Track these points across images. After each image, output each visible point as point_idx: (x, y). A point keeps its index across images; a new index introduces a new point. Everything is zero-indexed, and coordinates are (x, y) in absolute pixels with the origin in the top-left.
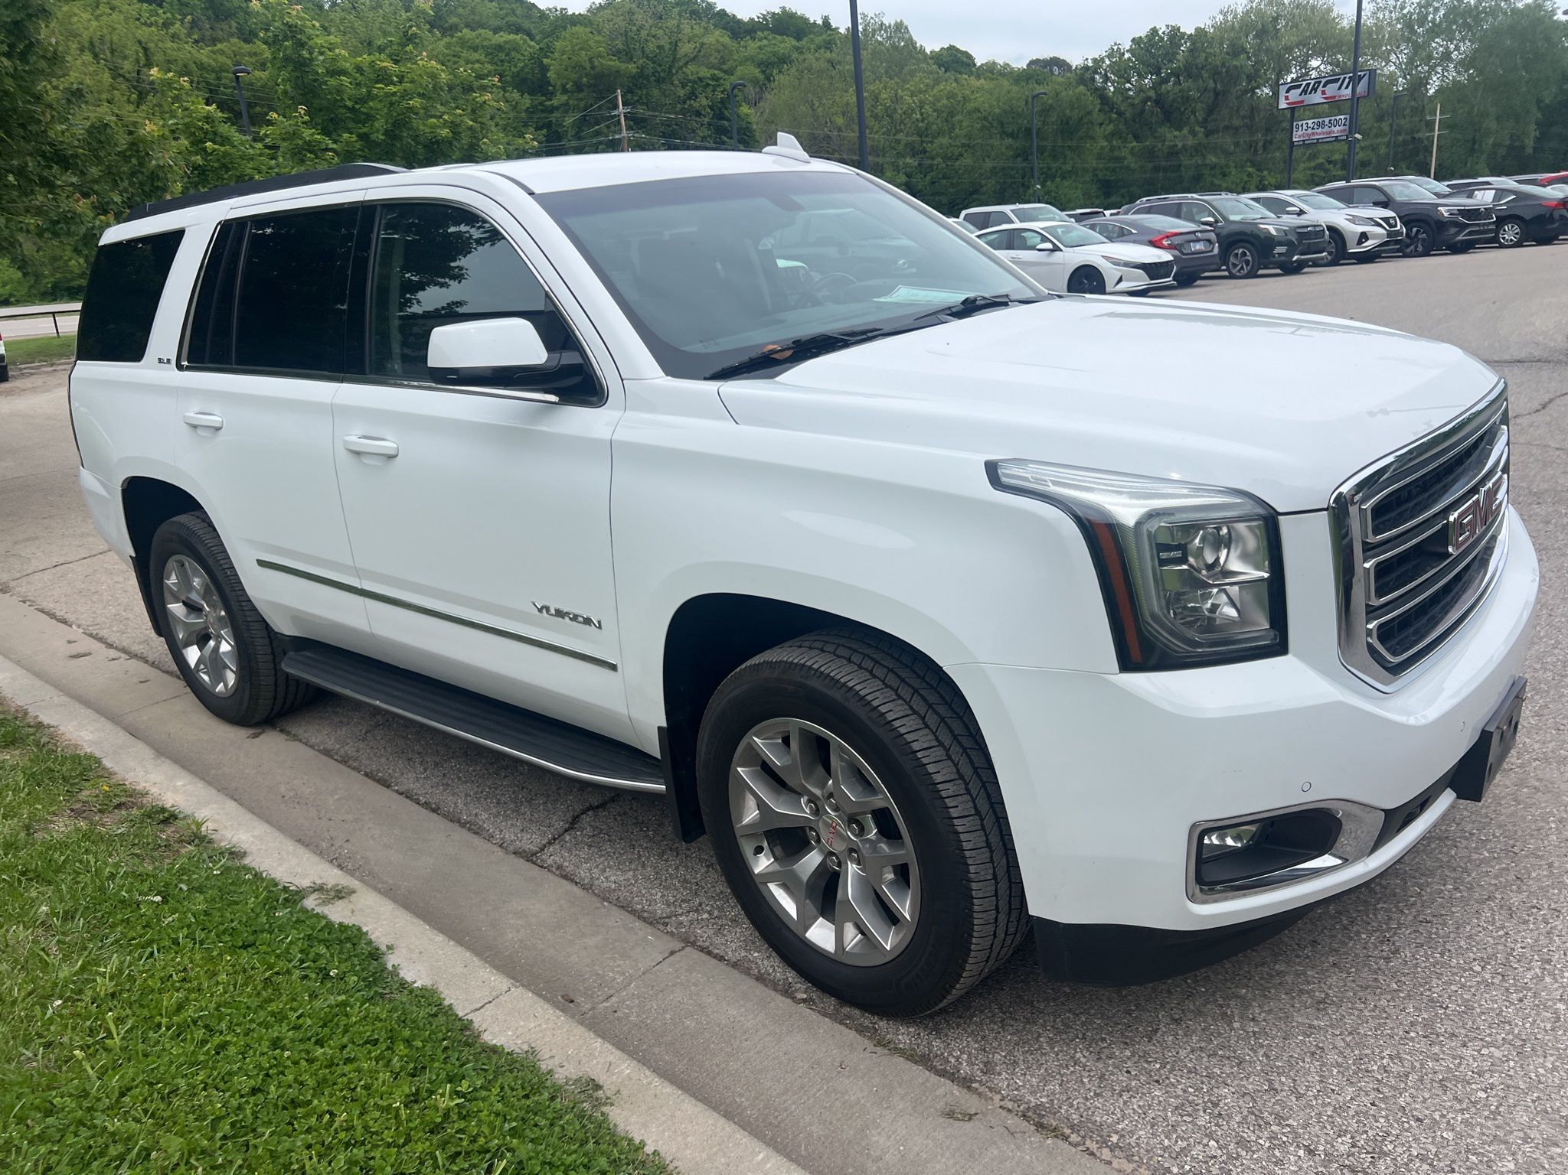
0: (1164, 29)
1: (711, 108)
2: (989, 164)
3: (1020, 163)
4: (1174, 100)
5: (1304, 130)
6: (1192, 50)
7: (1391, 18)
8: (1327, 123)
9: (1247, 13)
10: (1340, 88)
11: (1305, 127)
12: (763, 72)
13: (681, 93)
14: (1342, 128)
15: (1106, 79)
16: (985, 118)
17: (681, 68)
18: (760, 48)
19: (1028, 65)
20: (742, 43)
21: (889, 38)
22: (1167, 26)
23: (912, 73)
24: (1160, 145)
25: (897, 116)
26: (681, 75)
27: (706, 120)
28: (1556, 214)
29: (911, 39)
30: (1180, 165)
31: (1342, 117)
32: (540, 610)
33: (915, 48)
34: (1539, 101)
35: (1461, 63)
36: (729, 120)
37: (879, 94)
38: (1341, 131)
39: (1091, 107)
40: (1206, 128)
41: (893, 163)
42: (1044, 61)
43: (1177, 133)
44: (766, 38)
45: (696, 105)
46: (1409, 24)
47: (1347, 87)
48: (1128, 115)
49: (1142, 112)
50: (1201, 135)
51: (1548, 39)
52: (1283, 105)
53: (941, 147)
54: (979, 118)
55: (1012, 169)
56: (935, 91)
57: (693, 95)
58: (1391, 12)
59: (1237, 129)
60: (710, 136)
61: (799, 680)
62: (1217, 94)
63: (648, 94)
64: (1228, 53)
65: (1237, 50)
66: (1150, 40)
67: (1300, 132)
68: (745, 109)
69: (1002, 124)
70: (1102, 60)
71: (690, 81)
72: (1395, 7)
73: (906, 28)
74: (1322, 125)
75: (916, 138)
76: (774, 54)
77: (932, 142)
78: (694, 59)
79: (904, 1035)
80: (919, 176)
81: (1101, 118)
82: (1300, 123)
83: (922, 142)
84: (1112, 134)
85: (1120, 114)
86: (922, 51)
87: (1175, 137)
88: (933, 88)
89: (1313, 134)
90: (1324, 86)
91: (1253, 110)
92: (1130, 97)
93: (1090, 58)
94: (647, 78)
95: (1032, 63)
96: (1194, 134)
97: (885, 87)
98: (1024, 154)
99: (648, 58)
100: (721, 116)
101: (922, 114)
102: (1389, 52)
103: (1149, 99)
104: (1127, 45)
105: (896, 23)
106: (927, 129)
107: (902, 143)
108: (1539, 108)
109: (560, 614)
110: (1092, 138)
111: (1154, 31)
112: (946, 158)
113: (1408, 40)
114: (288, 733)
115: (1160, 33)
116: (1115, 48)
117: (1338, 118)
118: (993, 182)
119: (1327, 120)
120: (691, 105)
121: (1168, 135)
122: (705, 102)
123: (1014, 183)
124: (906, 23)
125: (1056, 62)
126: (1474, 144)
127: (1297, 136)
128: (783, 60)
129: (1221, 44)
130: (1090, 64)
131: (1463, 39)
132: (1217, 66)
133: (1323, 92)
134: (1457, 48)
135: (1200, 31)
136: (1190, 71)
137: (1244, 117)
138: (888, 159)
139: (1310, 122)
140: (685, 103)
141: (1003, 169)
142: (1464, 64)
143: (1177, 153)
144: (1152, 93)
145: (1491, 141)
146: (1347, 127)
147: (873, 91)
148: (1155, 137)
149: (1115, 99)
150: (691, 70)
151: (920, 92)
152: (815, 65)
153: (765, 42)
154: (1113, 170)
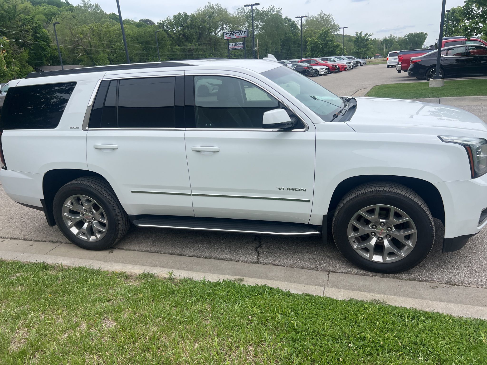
0: (182, 13)
1: (32, 29)
2: (135, 52)
3: (145, 52)
4: (188, 35)
5: (232, 46)
6: (191, 21)
7: (242, 15)
8: (237, 44)
9: (205, 11)
10: (240, 34)
11: (232, 45)
12: (47, 17)
13: (20, 24)
14: (242, 45)
15: (167, 27)
16: (132, 38)
17: (18, 15)
18: (44, 9)
19: (140, 21)
20: (37, 7)
21: (94, 9)
22: (183, 13)
23: (104, 22)
24: (186, 48)
25: (102, 35)
26: (18, 18)
27: (31, 33)
28: (307, 70)
29: (101, 10)
30: (193, 54)
31: (241, 42)
32: (280, 189)
33: (104, 13)
34: (281, 39)
35: (261, 28)
36: (39, 34)
37: (94, 27)
38: (242, 46)
39: (165, 36)
40: (198, 43)
41: (103, 51)
42: (144, 20)
43: (190, 45)
44: (45, 6)
45: (26, 28)
46: (247, 17)
47: (242, 34)
48: (175, 38)
49: (179, 38)
50: (197, 45)
51: (281, 23)
52: (225, 38)
53: (118, 46)
54: (130, 38)
55: (143, 54)
56: (113, 28)
57: (24, 25)
58: (242, 13)
59: (206, 44)
60: (33, 39)
61: (383, 194)
62: (200, 34)
63: (6, 24)
64: (202, 22)
65: (204, 21)
66: (179, 16)
67: (231, 46)
68: (44, 30)
69: (138, 40)
70: (165, 21)
71: (22, 19)
72: (243, 12)
73: (99, 6)
74: (236, 44)
75: (109, 43)
76: (51, 11)
77: (114, 44)
78: (23, 12)
79: (403, 276)
80: (112, 55)
81: (168, 39)
82: (230, 44)
83: (111, 44)
84: (171, 44)
85: (173, 38)
86: (106, 14)
87: (190, 46)
88: (112, 27)
89: (234, 47)
90: (236, 34)
91: (211, 39)
92: (175, 33)
93: (161, 20)
94: (5, 18)
95: (140, 20)
96: (195, 45)
97: (95, 26)
98: (145, 49)
99: (4, 10)
100: (36, 32)
101: (110, 35)
102: (243, 25)
103: (181, 34)
104: (172, 17)
105: (96, 4)
106: (112, 40)
107: (105, 44)
108: (281, 42)
109: (289, 189)
110: (166, 45)
111: (180, 14)
112: (120, 50)
113: (247, 21)
114: (123, 249)
115: (181, 14)
116: (169, 18)
117: (240, 43)
118: (137, 58)
119: (237, 43)
120: (24, 28)
121: (188, 45)
122: (29, 27)
123: (144, 58)
124: (99, 5)
125: (148, 21)
126: (267, 51)
127: (230, 47)
128: (54, 14)
129: (199, 19)
130: (162, 22)
131: (261, 22)
132: (199, 25)
133: (236, 35)
134: (260, 24)
135: (193, 15)
136: (191, 26)
137: (208, 41)
138: (101, 49)
139: (233, 43)
140: (21, 27)
141: (140, 54)
142: (262, 28)
143: (191, 51)
144: (182, 32)
145: (271, 50)
146: (243, 45)
147: (91, 27)
148: (184, 46)
149: (171, 33)
150: (22, 16)
151: (108, 28)
152: (68, 17)
153: (45, 7)
154: (173, 55)
